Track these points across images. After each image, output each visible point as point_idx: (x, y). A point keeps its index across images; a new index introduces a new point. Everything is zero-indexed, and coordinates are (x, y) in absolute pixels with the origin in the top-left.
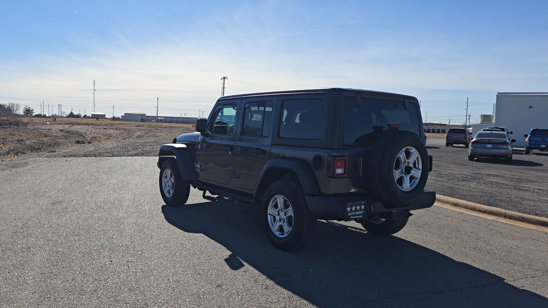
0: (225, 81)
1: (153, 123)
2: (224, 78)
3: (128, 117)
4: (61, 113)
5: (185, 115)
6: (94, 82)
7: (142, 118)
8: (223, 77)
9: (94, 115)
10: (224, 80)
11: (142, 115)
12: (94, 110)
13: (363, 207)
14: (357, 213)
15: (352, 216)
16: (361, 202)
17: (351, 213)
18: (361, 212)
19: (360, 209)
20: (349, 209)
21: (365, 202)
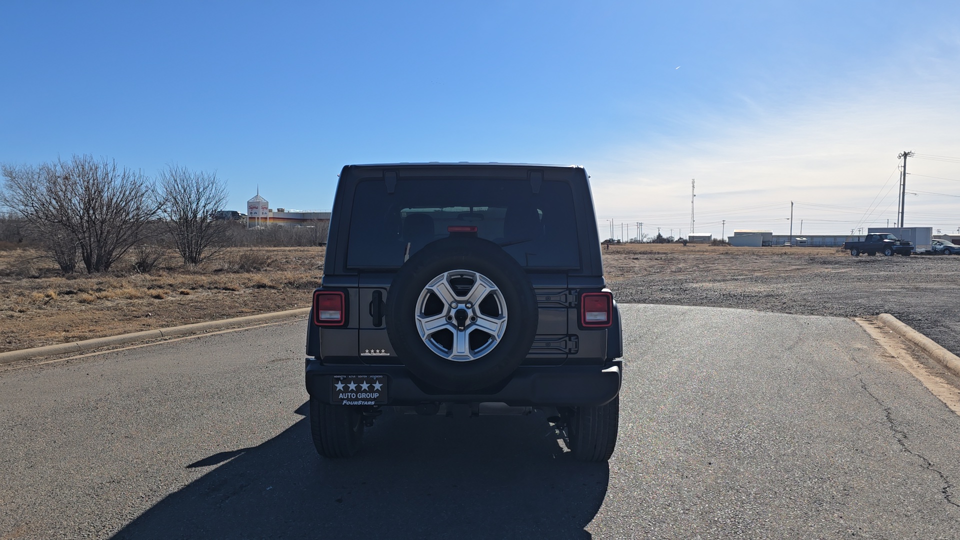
0: (907, 159)
1: (786, 247)
2: (905, 155)
3: (740, 239)
4: (642, 236)
5: (860, 231)
6: (693, 183)
7: (764, 240)
8: (903, 153)
9: (693, 237)
10: (905, 158)
11: (763, 234)
12: (692, 229)
13: (377, 386)
14: (363, 396)
15: (348, 399)
16: (371, 377)
17: (346, 394)
18: (374, 394)
19: (371, 389)
20: (340, 386)
21: (380, 376)
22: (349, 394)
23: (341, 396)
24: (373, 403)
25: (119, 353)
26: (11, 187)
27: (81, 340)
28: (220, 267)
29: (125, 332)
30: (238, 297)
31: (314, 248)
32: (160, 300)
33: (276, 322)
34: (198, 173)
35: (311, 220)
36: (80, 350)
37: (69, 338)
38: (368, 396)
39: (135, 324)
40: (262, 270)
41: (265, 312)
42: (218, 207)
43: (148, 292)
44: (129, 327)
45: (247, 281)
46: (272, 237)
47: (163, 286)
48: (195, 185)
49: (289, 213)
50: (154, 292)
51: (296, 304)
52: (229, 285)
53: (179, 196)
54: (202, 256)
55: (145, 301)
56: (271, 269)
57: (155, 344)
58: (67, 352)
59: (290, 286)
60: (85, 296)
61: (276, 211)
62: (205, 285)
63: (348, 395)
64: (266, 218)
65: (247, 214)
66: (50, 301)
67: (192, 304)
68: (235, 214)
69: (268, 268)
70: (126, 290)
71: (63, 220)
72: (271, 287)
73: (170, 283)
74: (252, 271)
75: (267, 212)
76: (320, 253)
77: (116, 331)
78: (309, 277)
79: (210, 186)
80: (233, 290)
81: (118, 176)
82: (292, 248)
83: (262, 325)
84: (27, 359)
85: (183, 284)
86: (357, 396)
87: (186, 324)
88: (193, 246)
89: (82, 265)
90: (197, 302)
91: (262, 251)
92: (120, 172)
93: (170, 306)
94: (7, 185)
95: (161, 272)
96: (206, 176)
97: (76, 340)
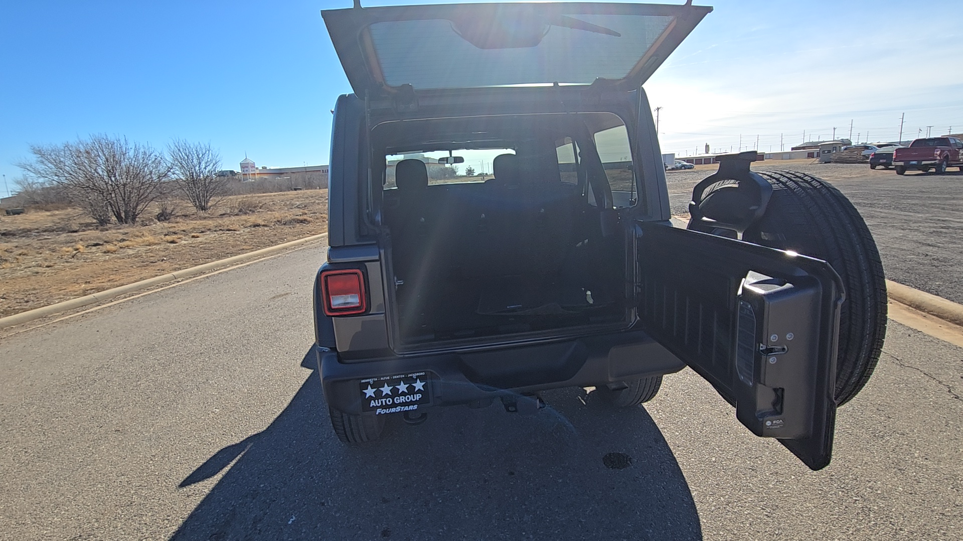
13: (419, 385)
14: (401, 400)
15: (382, 407)
16: (410, 375)
17: (380, 400)
18: (415, 395)
19: (411, 391)
20: (370, 392)
21: (421, 374)
22: (384, 400)
23: (373, 404)
24: (415, 407)
25: (135, 301)
26: (42, 162)
27: (99, 292)
28: (224, 212)
29: (142, 279)
30: (239, 236)
31: (291, 192)
32: (175, 245)
33: (272, 255)
34: (197, 143)
35: (287, 173)
36: (97, 302)
37: (87, 290)
38: (408, 398)
39: (150, 270)
40: (256, 211)
41: (262, 248)
42: (216, 168)
43: (165, 239)
44: (145, 273)
45: (244, 223)
46: (260, 187)
47: (177, 232)
48: (195, 152)
49: (270, 169)
50: (169, 238)
51: (285, 238)
52: (231, 227)
53: (184, 162)
54: (209, 204)
55: (162, 246)
56: (263, 210)
57: (169, 287)
58: (84, 305)
59: (278, 223)
60: (109, 247)
61: (261, 168)
62: (211, 228)
63: (382, 402)
64: (255, 174)
65: (241, 172)
66: (77, 254)
67: (201, 246)
68: (232, 172)
69: (261, 210)
70: (146, 239)
71: (90, 186)
72: (264, 226)
73: (184, 229)
74: (248, 213)
75: (255, 170)
76: (297, 196)
77: (133, 279)
78: (292, 215)
79: (207, 152)
80: (234, 230)
81: (131, 148)
82: (276, 193)
83: (261, 260)
84: (43, 317)
85: (194, 228)
86: (393, 401)
87: (196, 265)
88: (201, 198)
89: (114, 218)
90: (206, 243)
91: (255, 198)
92: (131, 145)
93: (183, 249)
94: (38, 161)
95: (178, 219)
96: (203, 146)
97: (94, 293)
